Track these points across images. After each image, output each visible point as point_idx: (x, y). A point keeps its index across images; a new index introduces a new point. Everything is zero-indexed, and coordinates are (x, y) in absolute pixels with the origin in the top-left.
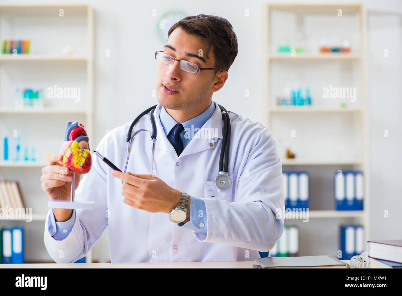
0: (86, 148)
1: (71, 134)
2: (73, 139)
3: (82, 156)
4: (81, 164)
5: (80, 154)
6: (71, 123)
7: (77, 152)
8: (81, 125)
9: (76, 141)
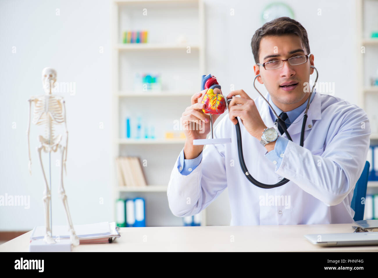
0: (219, 93)
1: (206, 84)
2: (209, 87)
3: (217, 100)
4: (217, 106)
5: (215, 98)
6: (205, 76)
7: (213, 97)
8: (213, 76)
9: (211, 88)
